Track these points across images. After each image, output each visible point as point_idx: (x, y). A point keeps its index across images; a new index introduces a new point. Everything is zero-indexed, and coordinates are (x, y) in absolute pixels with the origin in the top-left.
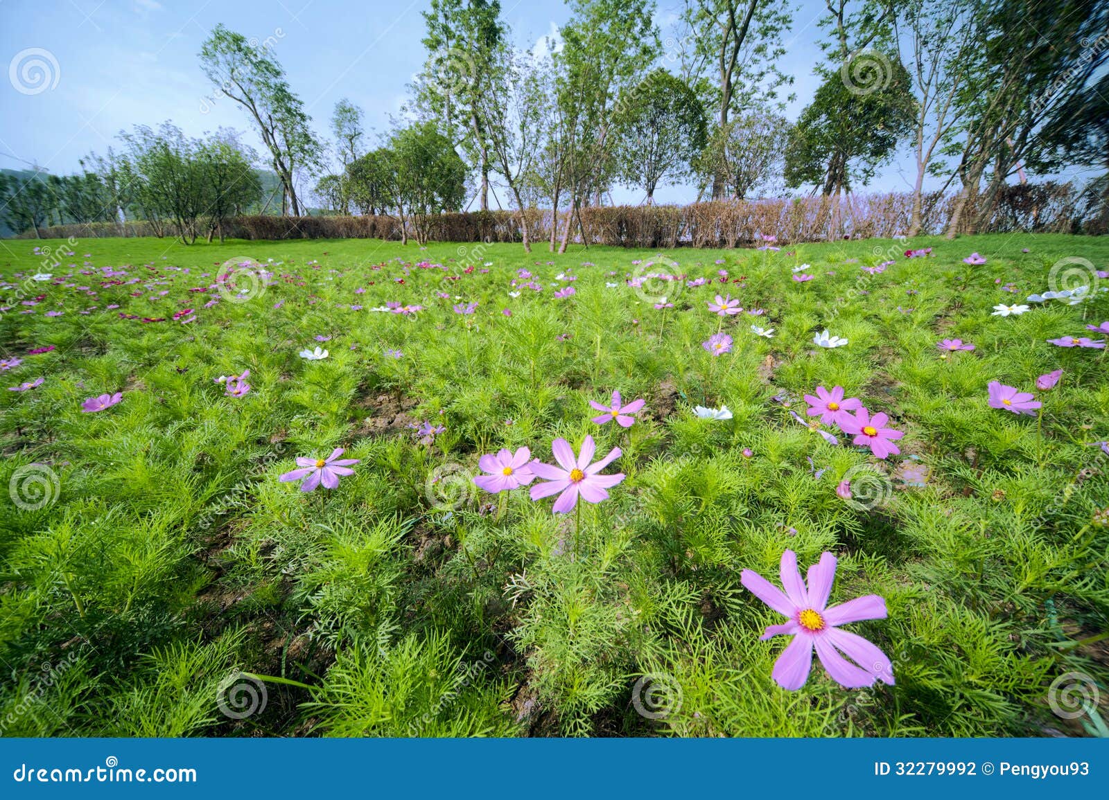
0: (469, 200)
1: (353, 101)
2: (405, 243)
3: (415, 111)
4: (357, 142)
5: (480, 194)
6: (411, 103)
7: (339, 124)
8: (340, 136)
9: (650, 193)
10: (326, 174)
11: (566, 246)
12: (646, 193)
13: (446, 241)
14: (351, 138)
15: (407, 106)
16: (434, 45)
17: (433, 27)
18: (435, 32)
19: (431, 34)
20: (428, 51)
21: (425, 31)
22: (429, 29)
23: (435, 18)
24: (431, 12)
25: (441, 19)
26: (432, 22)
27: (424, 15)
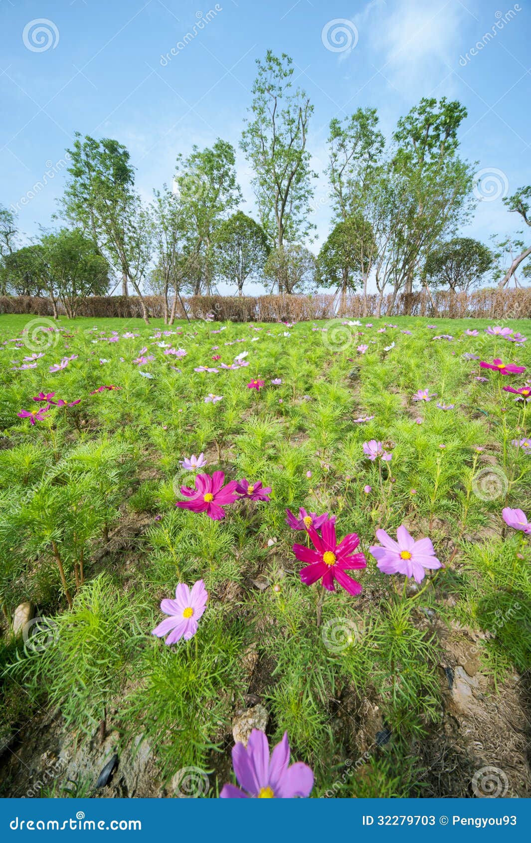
2: (57, 318)
3: (64, 219)
4: (12, 238)
5: (121, 284)
6: (61, 213)
9: (241, 287)
12: (238, 287)
13: (92, 316)
14: (6, 235)
15: (57, 214)
16: (78, 173)
17: (77, 161)
18: (78, 165)
19: (75, 165)
20: (73, 178)
21: (70, 163)
22: (74, 162)
23: (78, 155)
24: (74, 150)
25: (83, 157)
26: (76, 157)
27: (68, 151)
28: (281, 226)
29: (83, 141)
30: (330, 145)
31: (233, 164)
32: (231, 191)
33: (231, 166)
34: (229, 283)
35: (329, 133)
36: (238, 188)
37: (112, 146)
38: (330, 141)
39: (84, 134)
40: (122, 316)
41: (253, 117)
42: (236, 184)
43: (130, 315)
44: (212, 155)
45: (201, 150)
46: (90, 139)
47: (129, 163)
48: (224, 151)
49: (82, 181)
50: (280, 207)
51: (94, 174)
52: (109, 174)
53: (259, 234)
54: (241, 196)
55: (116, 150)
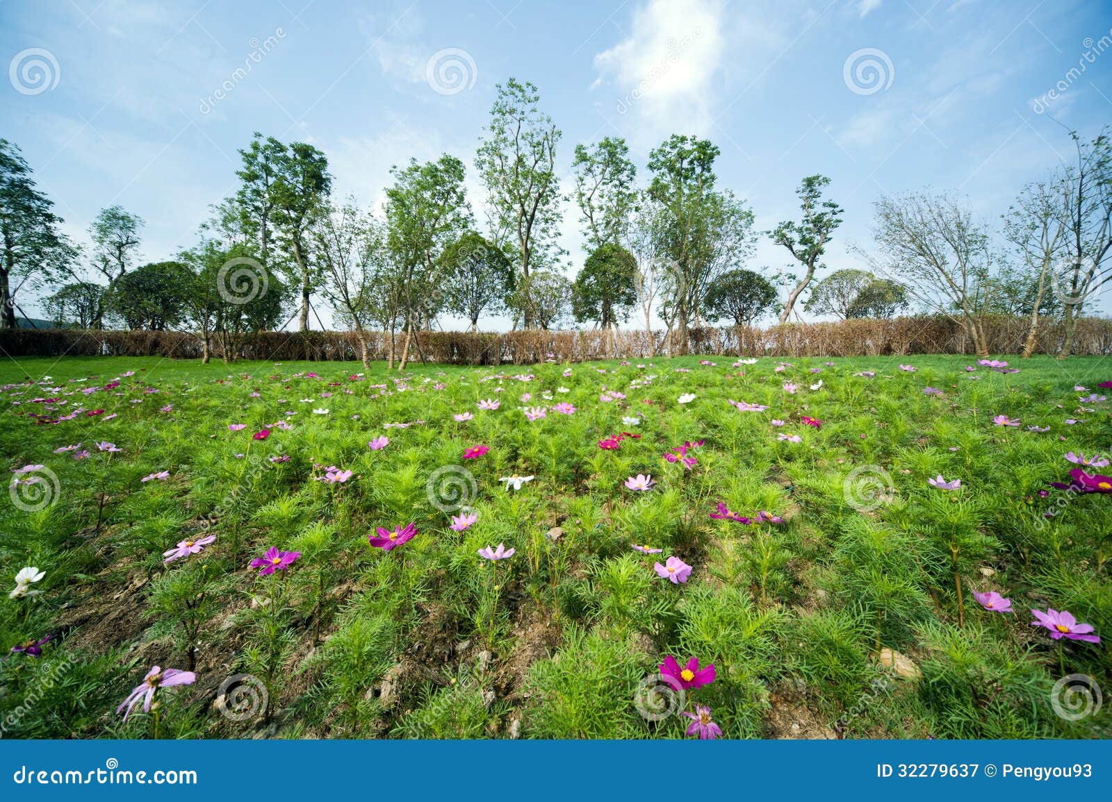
0: (287, 320)
1: (128, 209)
2: (207, 361)
3: (219, 230)
4: (129, 251)
6: (214, 222)
7: (104, 230)
8: (101, 241)
9: (474, 322)
10: (72, 281)
11: (405, 363)
12: (471, 321)
13: (261, 359)
14: (120, 246)
15: (209, 224)
16: (251, 177)
17: (251, 163)
18: (253, 168)
19: (248, 168)
20: (244, 182)
21: (242, 166)
22: (246, 164)
23: (254, 157)
24: (250, 151)
25: (261, 159)
26: (250, 159)
27: (242, 152)
28: (527, 250)
29: (263, 142)
30: (575, 169)
31: (461, 181)
32: (458, 209)
33: (459, 183)
35: (573, 157)
36: (468, 207)
37: (305, 152)
38: (575, 165)
39: (266, 135)
42: (466, 201)
44: (436, 169)
45: (422, 164)
46: (272, 140)
47: (329, 171)
49: (254, 187)
50: (523, 230)
51: (271, 180)
52: (297, 183)
53: (498, 258)
54: (472, 215)
55: (310, 156)
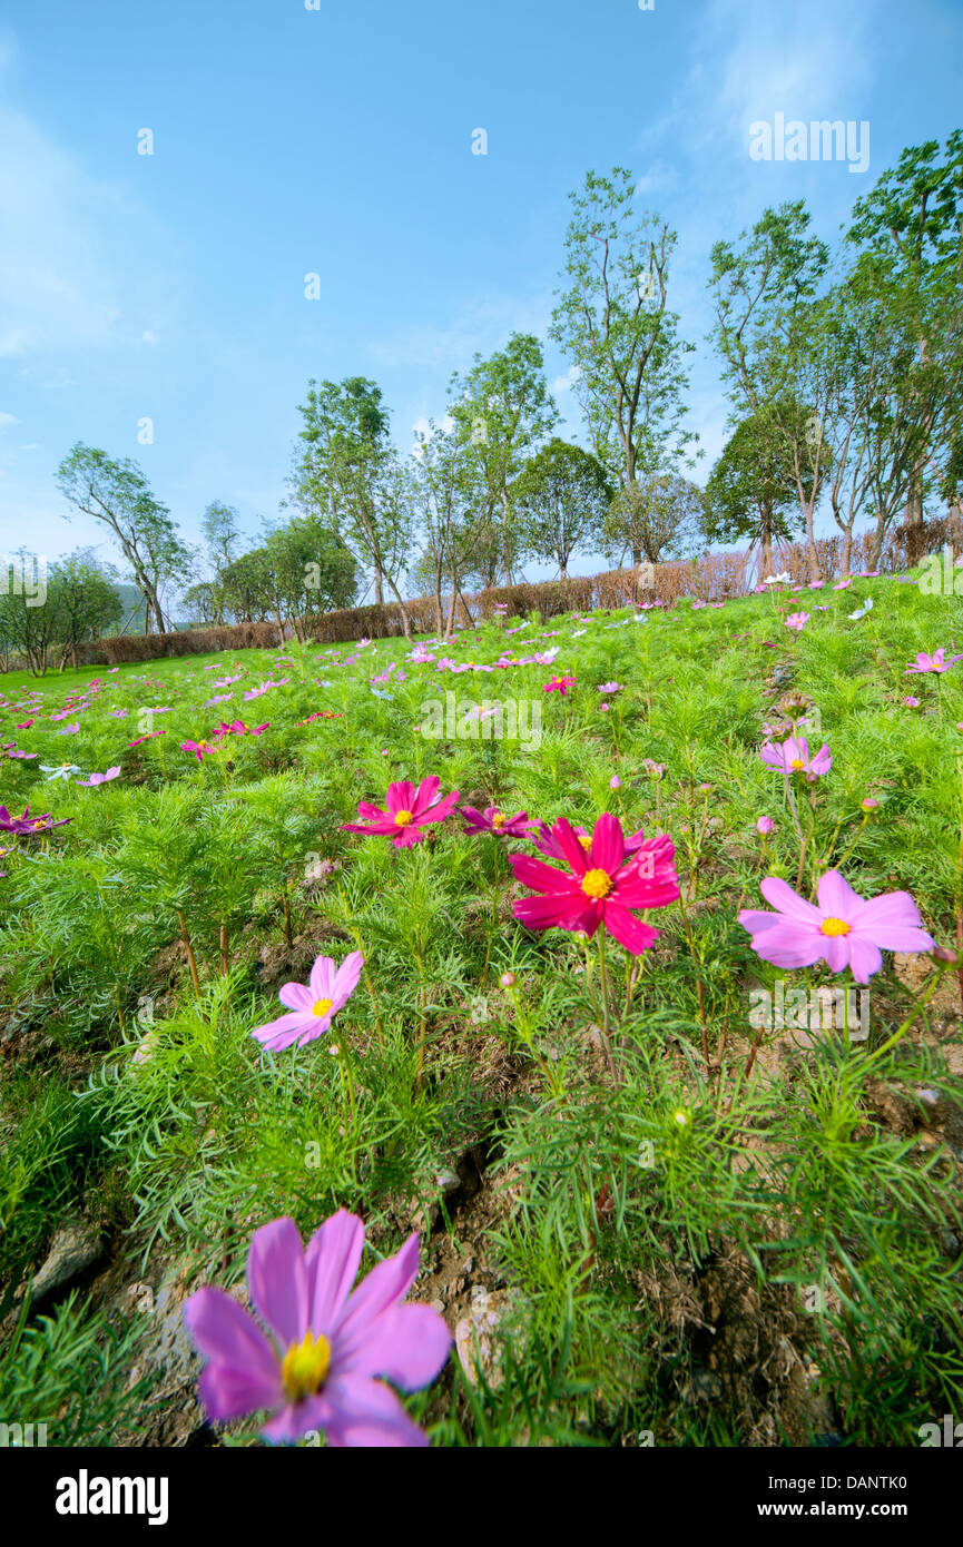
0: (362, 595)
1: (226, 503)
2: (285, 648)
3: (296, 505)
4: (232, 545)
5: (373, 588)
6: (292, 497)
7: (210, 527)
8: (211, 540)
9: (564, 565)
10: (196, 582)
12: (558, 566)
14: (225, 541)
15: (287, 501)
16: (313, 437)
17: (312, 419)
18: (313, 425)
19: (309, 427)
20: (307, 444)
21: (301, 424)
22: (307, 422)
23: (313, 411)
24: (307, 405)
25: (320, 412)
26: (310, 415)
27: (300, 409)
28: (632, 448)
29: (319, 389)
30: (714, 289)
31: (540, 366)
32: (539, 410)
33: (537, 371)
34: (544, 561)
35: (709, 270)
36: (551, 403)
37: (357, 388)
38: (713, 282)
39: (320, 381)
40: (375, 637)
41: (568, 284)
42: (547, 397)
43: (386, 634)
44: (506, 360)
45: (487, 358)
46: (327, 385)
47: (381, 406)
48: (526, 349)
49: (318, 446)
50: (626, 417)
51: (332, 433)
52: (354, 427)
53: (594, 471)
54: (555, 413)
55: (363, 390)
